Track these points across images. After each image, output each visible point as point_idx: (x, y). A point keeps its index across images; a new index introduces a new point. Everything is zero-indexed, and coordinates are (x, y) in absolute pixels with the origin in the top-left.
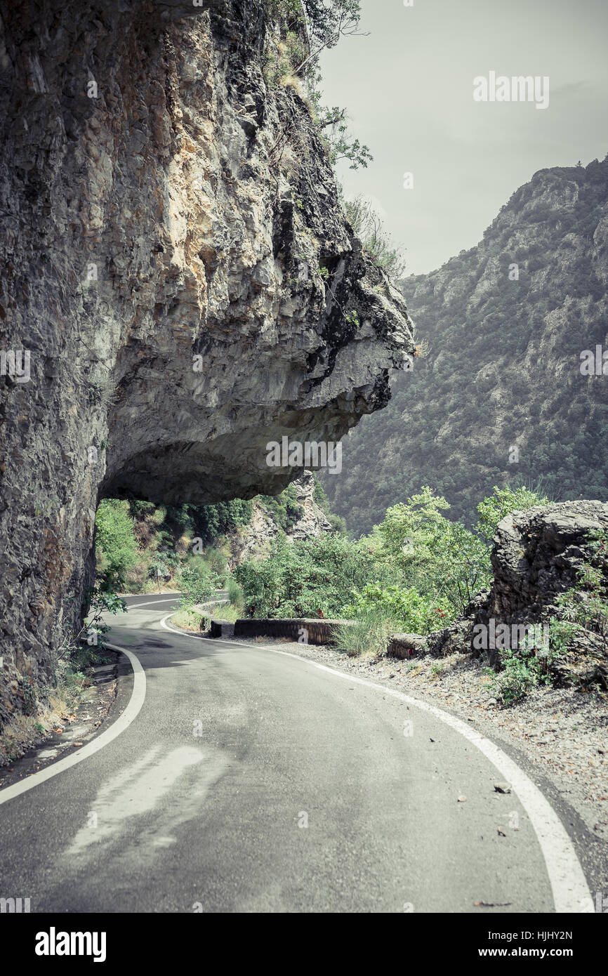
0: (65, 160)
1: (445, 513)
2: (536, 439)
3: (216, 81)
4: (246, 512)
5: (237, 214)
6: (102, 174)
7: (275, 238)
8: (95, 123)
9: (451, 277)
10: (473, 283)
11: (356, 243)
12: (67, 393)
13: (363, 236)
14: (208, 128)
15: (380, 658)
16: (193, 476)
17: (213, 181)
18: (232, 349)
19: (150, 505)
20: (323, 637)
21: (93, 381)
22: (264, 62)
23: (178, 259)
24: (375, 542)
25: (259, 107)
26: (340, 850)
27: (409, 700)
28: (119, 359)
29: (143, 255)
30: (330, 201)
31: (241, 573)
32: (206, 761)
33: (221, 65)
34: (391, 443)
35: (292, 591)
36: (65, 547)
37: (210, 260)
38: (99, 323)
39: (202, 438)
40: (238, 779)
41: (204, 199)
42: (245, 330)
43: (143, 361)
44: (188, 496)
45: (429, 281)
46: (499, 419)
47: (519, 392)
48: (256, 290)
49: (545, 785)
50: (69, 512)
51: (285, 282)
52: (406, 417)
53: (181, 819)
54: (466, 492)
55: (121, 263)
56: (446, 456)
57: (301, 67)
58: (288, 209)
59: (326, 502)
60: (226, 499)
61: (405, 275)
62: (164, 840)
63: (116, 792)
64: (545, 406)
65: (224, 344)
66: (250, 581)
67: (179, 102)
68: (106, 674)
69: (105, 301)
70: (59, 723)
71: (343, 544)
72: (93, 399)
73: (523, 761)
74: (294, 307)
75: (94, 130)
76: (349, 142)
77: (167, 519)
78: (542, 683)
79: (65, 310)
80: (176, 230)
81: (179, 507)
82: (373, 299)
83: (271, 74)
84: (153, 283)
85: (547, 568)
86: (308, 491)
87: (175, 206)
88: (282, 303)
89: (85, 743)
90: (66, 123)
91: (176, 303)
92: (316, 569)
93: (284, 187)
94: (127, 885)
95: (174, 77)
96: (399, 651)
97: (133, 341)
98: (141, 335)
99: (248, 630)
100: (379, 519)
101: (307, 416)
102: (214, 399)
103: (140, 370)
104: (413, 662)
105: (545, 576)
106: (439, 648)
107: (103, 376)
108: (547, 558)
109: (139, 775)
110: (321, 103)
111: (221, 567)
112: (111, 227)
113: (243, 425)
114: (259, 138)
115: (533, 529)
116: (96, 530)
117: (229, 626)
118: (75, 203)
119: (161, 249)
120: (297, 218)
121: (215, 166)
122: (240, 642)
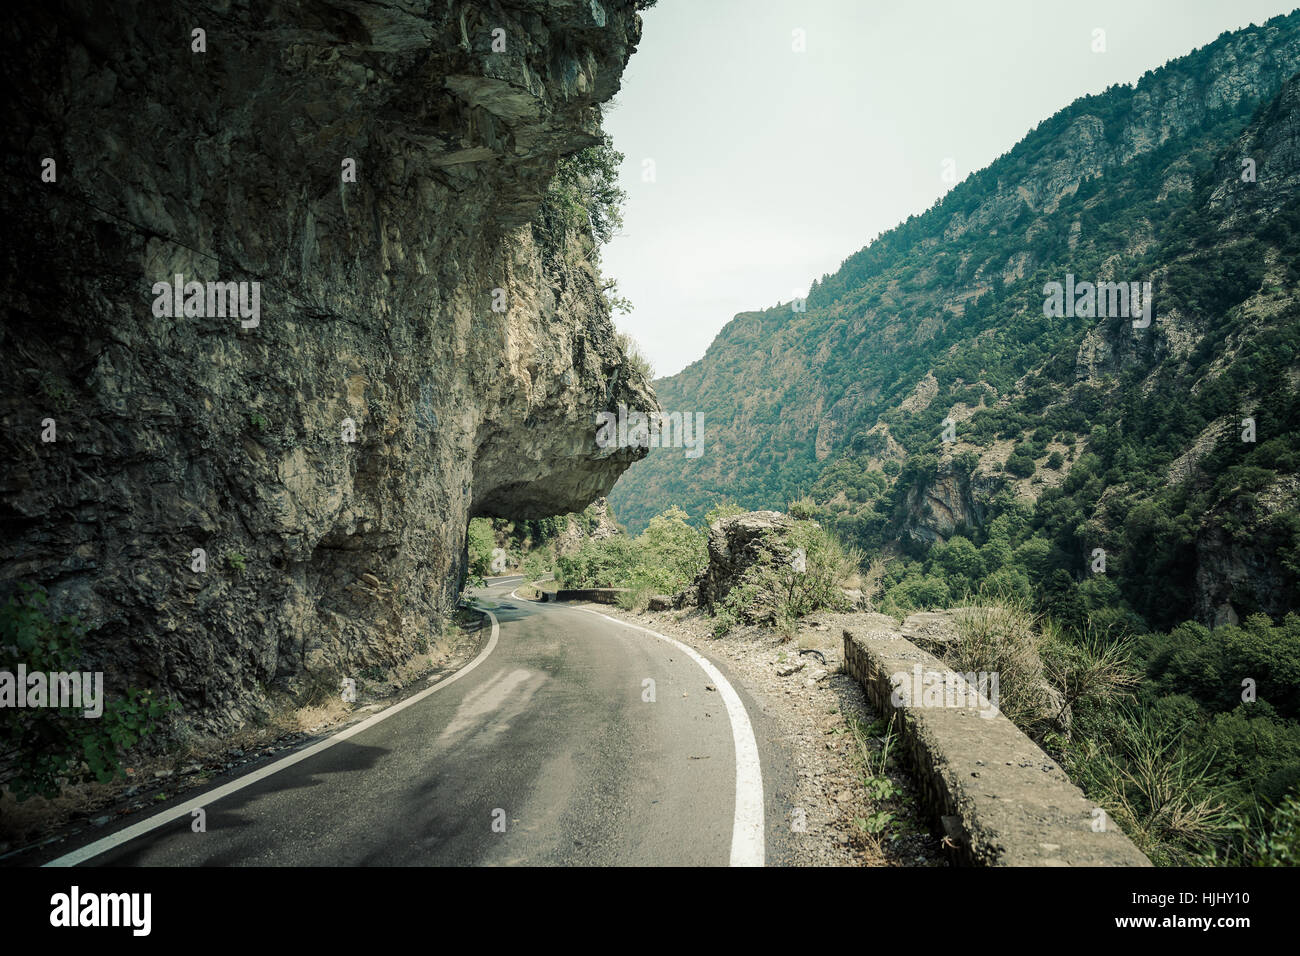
0: (440, 314)
1: (687, 522)
2: (741, 474)
3: (536, 264)
4: (564, 523)
5: (550, 343)
6: (464, 322)
7: (574, 357)
8: (459, 291)
9: (687, 377)
10: (701, 382)
11: (624, 359)
12: (445, 453)
13: (629, 355)
14: (531, 293)
15: (644, 611)
16: (529, 502)
17: (535, 324)
18: (549, 425)
19: (505, 521)
20: (608, 599)
21: (461, 445)
22: (565, 253)
23: (514, 371)
24: (644, 540)
25: (563, 279)
26: (609, 729)
27: (660, 636)
28: (478, 431)
29: (491, 369)
30: (608, 333)
31: (561, 561)
32: (532, 678)
33: (539, 255)
34: (654, 480)
35: (592, 572)
36: (447, 548)
37: (534, 372)
38: (465, 410)
39: (533, 479)
40: (551, 689)
41: (530, 335)
42: (557, 413)
43: (495, 433)
44: (526, 515)
45: (674, 380)
46: (718, 463)
47: (730, 446)
48: (563, 389)
49: (737, 685)
50: (448, 526)
51: (581, 383)
52: (662, 463)
53: (513, 715)
54: (700, 508)
55: (478, 374)
56: (686, 486)
57: (590, 255)
58: (581, 340)
59: (614, 516)
60: (551, 516)
61: (657, 377)
62: (502, 727)
63: (475, 699)
64: (746, 454)
65: (544, 422)
66: (567, 567)
67: (513, 277)
68: (474, 627)
69: (468, 397)
70: (443, 658)
71: (625, 542)
72: (462, 457)
73: (725, 671)
74: (587, 399)
75: (459, 295)
76: (620, 299)
77: (515, 529)
78: (738, 623)
79: (443, 403)
80: (513, 353)
81: (523, 522)
82: (636, 393)
83: (569, 260)
84: (498, 386)
85: (741, 552)
86: (603, 510)
87: (511, 340)
88: (580, 396)
89: (458, 670)
90: (441, 291)
91: (513, 398)
92: (608, 558)
93: (579, 325)
94: (477, 756)
95: (510, 263)
96: (656, 606)
97: (487, 422)
98: (492, 417)
99: (564, 596)
100: (647, 525)
101: (598, 464)
102: (539, 455)
103: (493, 438)
104: (663, 613)
105: (740, 557)
106: (679, 604)
107: (469, 444)
108: (741, 546)
109: (490, 688)
110: (601, 276)
111: (550, 558)
112: (471, 352)
113: (558, 469)
114: (563, 298)
115: (733, 529)
116: (467, 539)
117: (552, 595)
118: (448, 339)
119: (502, 365)
120: (587, 345)
121: (535, 315)
122: (560, 605)
